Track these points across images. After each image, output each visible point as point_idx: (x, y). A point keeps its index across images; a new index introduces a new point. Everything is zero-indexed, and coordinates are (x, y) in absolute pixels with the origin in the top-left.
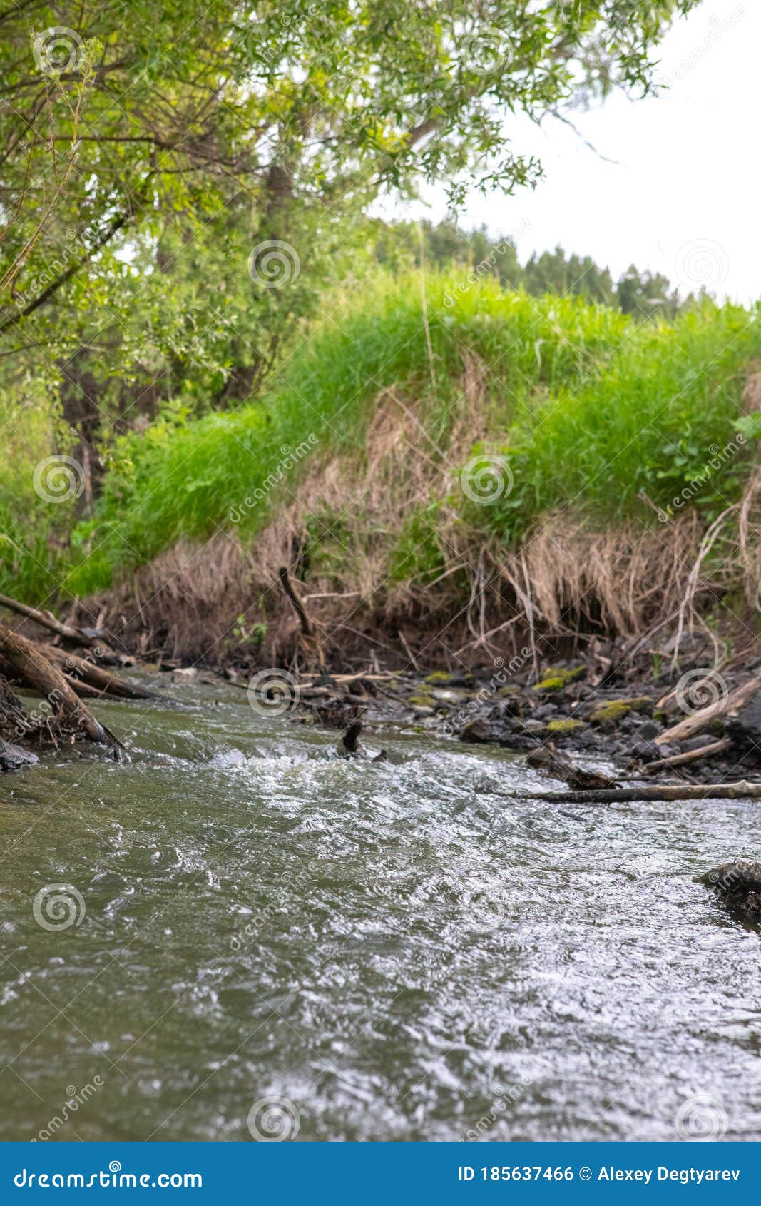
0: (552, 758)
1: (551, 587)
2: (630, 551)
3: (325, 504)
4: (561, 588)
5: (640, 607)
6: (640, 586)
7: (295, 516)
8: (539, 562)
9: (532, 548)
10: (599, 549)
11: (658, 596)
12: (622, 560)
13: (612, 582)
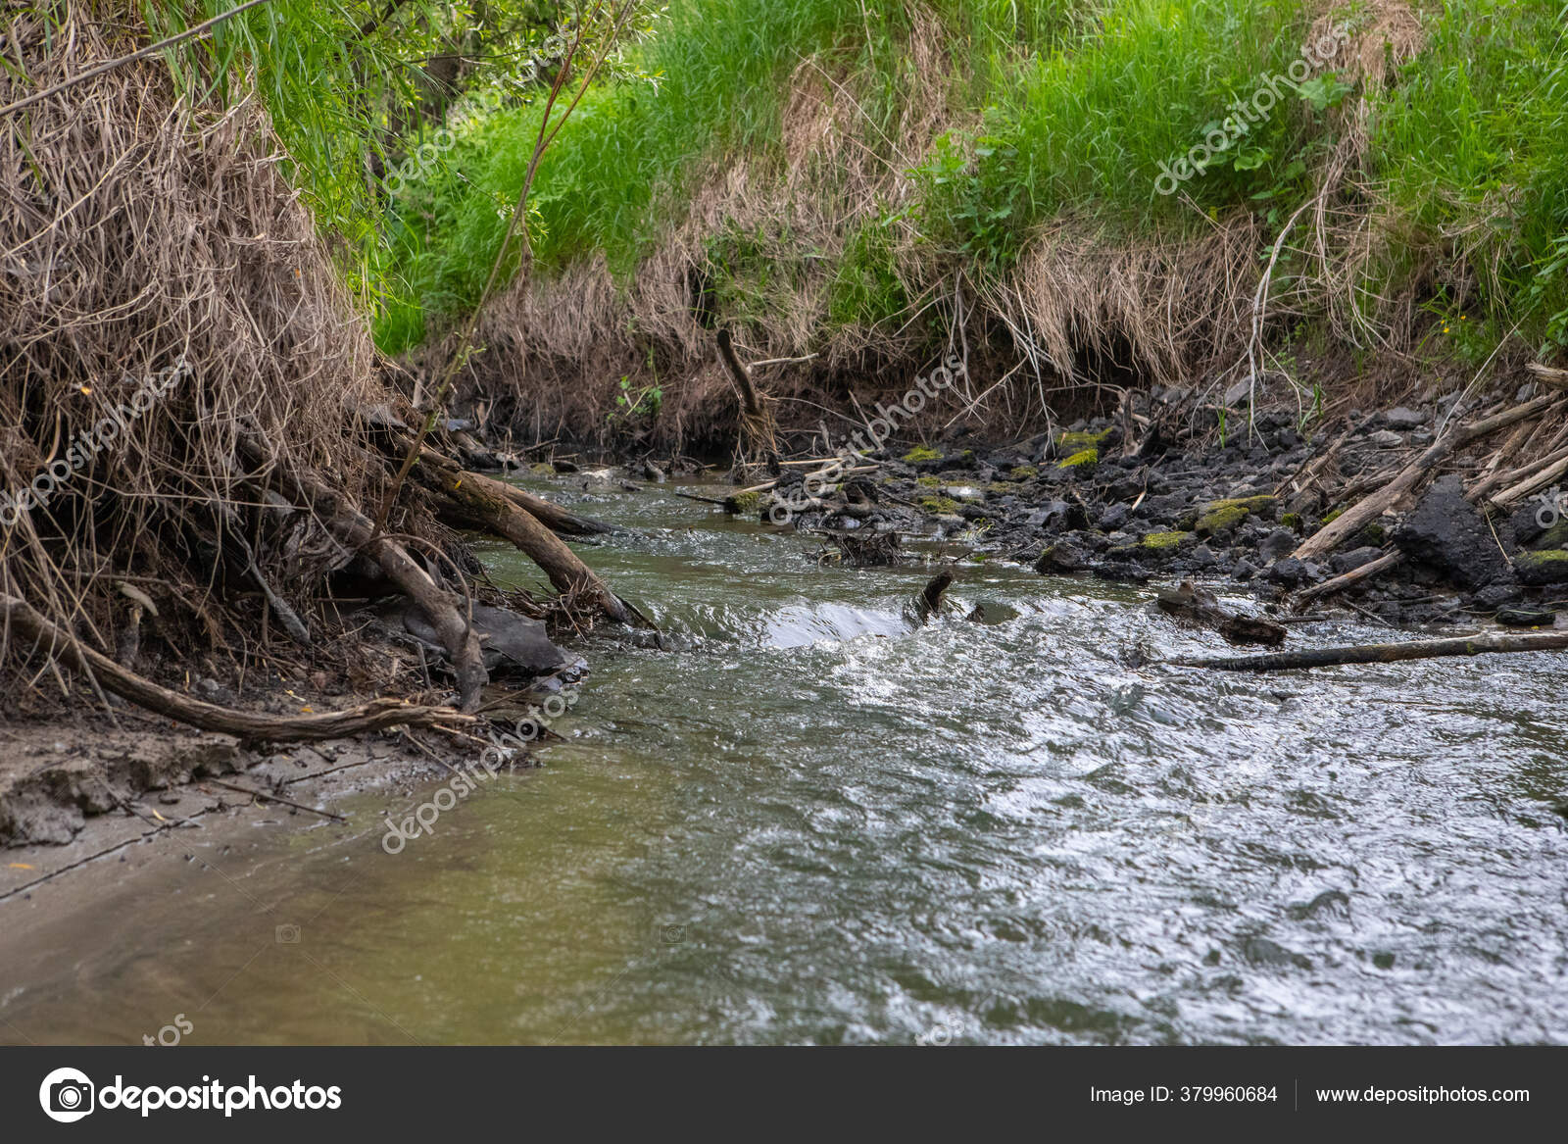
0: (1194, 601)
1: (1062, 325)
2: (1163, 268)
3: (731, 222)
4: (1074, 322)
5: (1182, 345)
6: (1181, 316)
7: (689, 239)
8: (1041, 292)
9: (1028, 271)
10: (1122, 268)
11: (1205, 327)
12: (1153, 283)
13: (1143, 313)
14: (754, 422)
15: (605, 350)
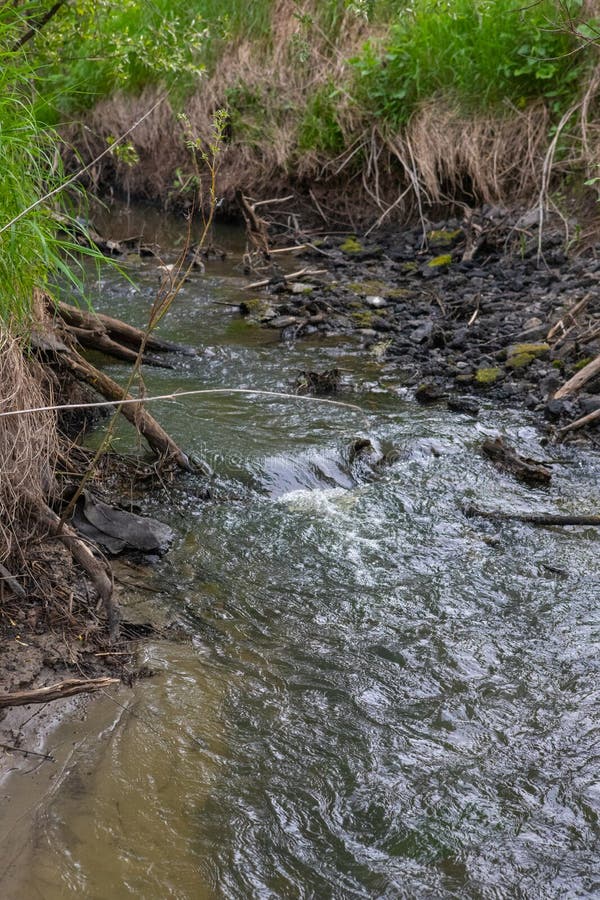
1: (433, 167)
2: (492, 133)
3: (241, 81)
4: (440, 166)
5: (502, 181)
6: (501, 163)
7: (216, 88)
8: (421, 144)
9: (415, 130)
10: (469, 133)
11: (515, 171)
12: (487, 142)
13: (480, 161)
14: (256, 236)
15: (167, 145)
